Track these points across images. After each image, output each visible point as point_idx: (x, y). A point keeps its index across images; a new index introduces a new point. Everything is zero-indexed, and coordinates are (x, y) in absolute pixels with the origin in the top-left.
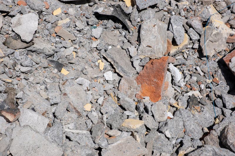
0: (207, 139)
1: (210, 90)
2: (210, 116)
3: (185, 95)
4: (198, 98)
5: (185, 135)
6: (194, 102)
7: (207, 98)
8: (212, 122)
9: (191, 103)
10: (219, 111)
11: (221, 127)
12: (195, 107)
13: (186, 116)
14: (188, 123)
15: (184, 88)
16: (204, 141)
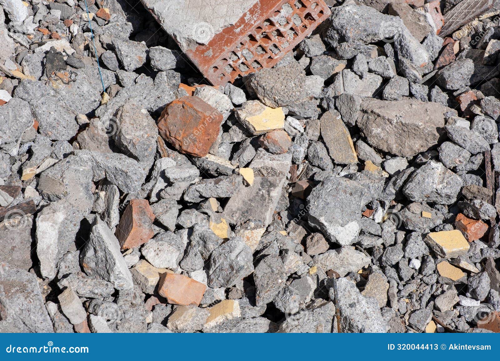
0: (82, 138)
1: (90, 34)
2: (91, 90)
3: (38, 50)
4: (64, 54)
5: (38, 135)
6: (56, 63)
7: (86, 53)
8: (95, 101)
9: (48, 66)
10: (110, 78)
11: (110, 111)
12: (58, 74)
13: (38, 95)
14: (44, 109)
15: (35, 36)
16: (78, 143)
